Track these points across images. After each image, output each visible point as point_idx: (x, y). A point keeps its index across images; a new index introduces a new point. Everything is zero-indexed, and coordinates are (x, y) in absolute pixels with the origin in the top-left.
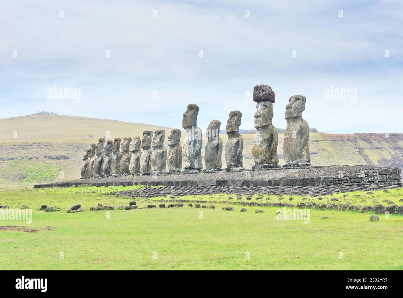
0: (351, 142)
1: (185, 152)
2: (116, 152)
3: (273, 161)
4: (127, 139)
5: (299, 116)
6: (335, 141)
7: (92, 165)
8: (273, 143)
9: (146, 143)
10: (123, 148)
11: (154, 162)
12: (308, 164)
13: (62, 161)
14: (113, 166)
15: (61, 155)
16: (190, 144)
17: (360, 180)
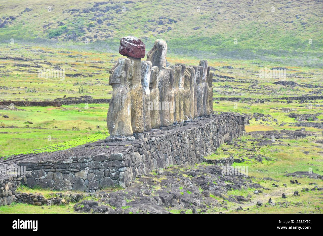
17: (67, 166)
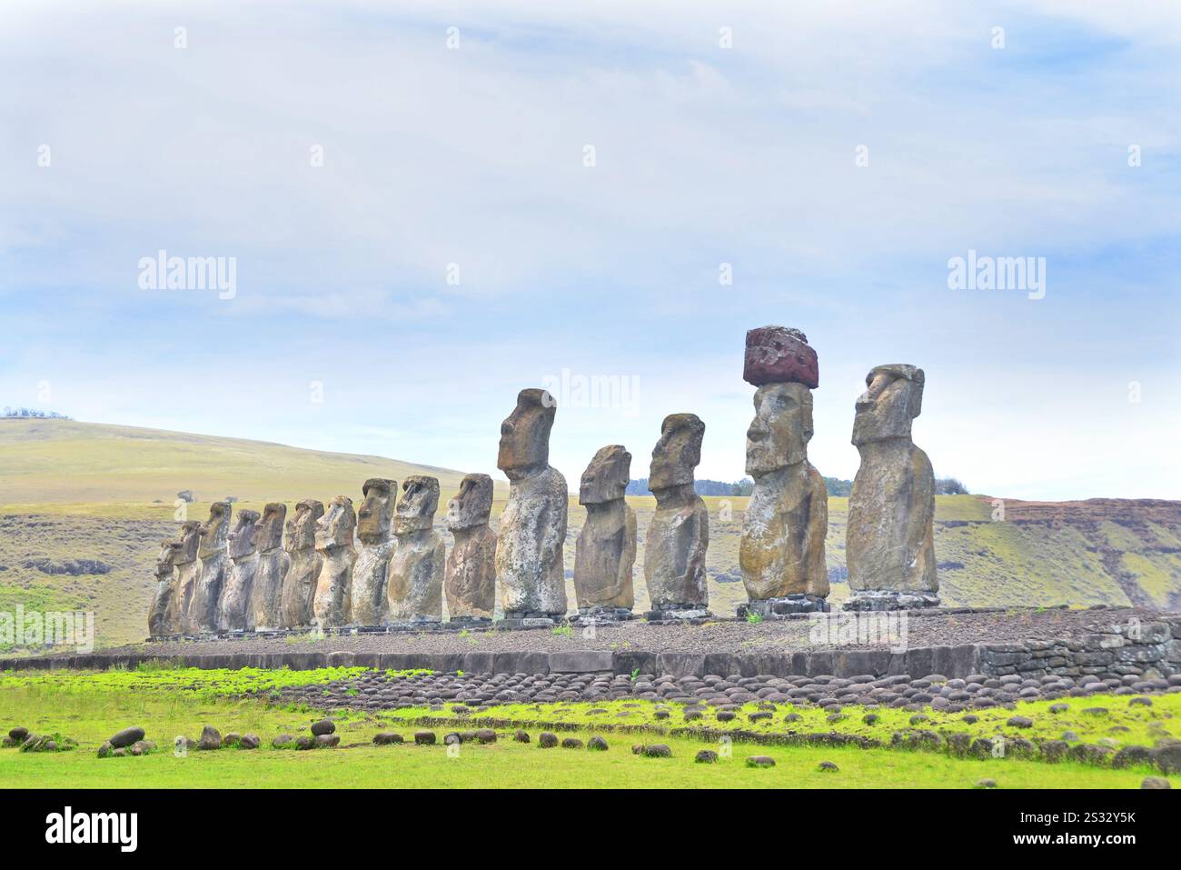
0: (1079, 528)
1: (509, 553)
2: (269, 550)
3: (810, 588)
4: (308, 508)
5: (899, 434)
6: (1023, 526)
7: (188, 593)
8: (812, 528)
9: (372, 521)
10: (292, 536)
11: (401, 587)
12: (932, 599)
13: (85, 580)
14: (258, 599)
15: (82, 558)
16: (525, 525)
17: (1110, 657)
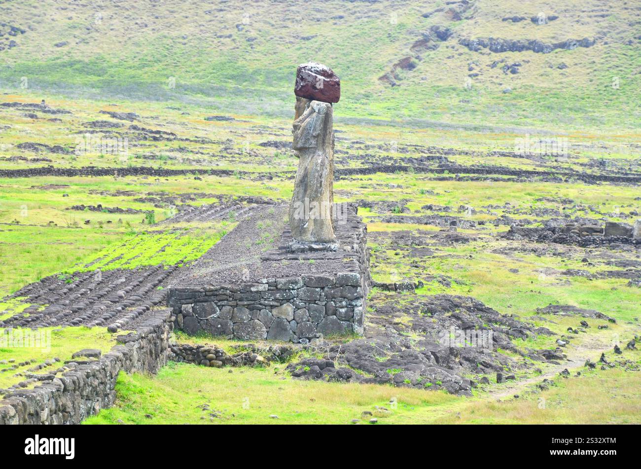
17: (257, 296)
